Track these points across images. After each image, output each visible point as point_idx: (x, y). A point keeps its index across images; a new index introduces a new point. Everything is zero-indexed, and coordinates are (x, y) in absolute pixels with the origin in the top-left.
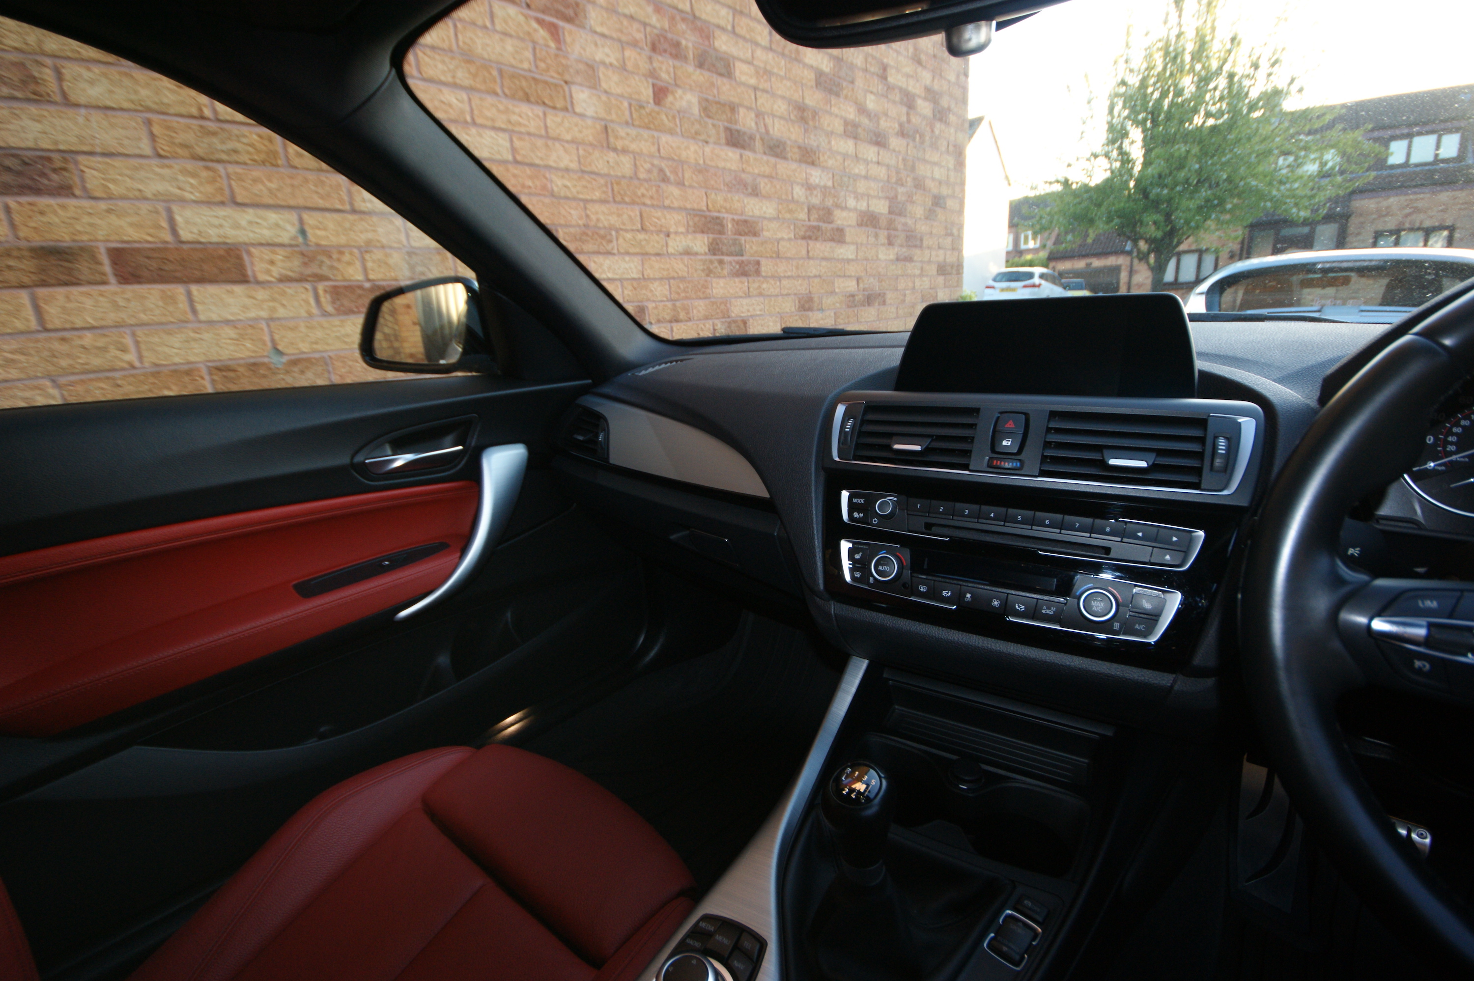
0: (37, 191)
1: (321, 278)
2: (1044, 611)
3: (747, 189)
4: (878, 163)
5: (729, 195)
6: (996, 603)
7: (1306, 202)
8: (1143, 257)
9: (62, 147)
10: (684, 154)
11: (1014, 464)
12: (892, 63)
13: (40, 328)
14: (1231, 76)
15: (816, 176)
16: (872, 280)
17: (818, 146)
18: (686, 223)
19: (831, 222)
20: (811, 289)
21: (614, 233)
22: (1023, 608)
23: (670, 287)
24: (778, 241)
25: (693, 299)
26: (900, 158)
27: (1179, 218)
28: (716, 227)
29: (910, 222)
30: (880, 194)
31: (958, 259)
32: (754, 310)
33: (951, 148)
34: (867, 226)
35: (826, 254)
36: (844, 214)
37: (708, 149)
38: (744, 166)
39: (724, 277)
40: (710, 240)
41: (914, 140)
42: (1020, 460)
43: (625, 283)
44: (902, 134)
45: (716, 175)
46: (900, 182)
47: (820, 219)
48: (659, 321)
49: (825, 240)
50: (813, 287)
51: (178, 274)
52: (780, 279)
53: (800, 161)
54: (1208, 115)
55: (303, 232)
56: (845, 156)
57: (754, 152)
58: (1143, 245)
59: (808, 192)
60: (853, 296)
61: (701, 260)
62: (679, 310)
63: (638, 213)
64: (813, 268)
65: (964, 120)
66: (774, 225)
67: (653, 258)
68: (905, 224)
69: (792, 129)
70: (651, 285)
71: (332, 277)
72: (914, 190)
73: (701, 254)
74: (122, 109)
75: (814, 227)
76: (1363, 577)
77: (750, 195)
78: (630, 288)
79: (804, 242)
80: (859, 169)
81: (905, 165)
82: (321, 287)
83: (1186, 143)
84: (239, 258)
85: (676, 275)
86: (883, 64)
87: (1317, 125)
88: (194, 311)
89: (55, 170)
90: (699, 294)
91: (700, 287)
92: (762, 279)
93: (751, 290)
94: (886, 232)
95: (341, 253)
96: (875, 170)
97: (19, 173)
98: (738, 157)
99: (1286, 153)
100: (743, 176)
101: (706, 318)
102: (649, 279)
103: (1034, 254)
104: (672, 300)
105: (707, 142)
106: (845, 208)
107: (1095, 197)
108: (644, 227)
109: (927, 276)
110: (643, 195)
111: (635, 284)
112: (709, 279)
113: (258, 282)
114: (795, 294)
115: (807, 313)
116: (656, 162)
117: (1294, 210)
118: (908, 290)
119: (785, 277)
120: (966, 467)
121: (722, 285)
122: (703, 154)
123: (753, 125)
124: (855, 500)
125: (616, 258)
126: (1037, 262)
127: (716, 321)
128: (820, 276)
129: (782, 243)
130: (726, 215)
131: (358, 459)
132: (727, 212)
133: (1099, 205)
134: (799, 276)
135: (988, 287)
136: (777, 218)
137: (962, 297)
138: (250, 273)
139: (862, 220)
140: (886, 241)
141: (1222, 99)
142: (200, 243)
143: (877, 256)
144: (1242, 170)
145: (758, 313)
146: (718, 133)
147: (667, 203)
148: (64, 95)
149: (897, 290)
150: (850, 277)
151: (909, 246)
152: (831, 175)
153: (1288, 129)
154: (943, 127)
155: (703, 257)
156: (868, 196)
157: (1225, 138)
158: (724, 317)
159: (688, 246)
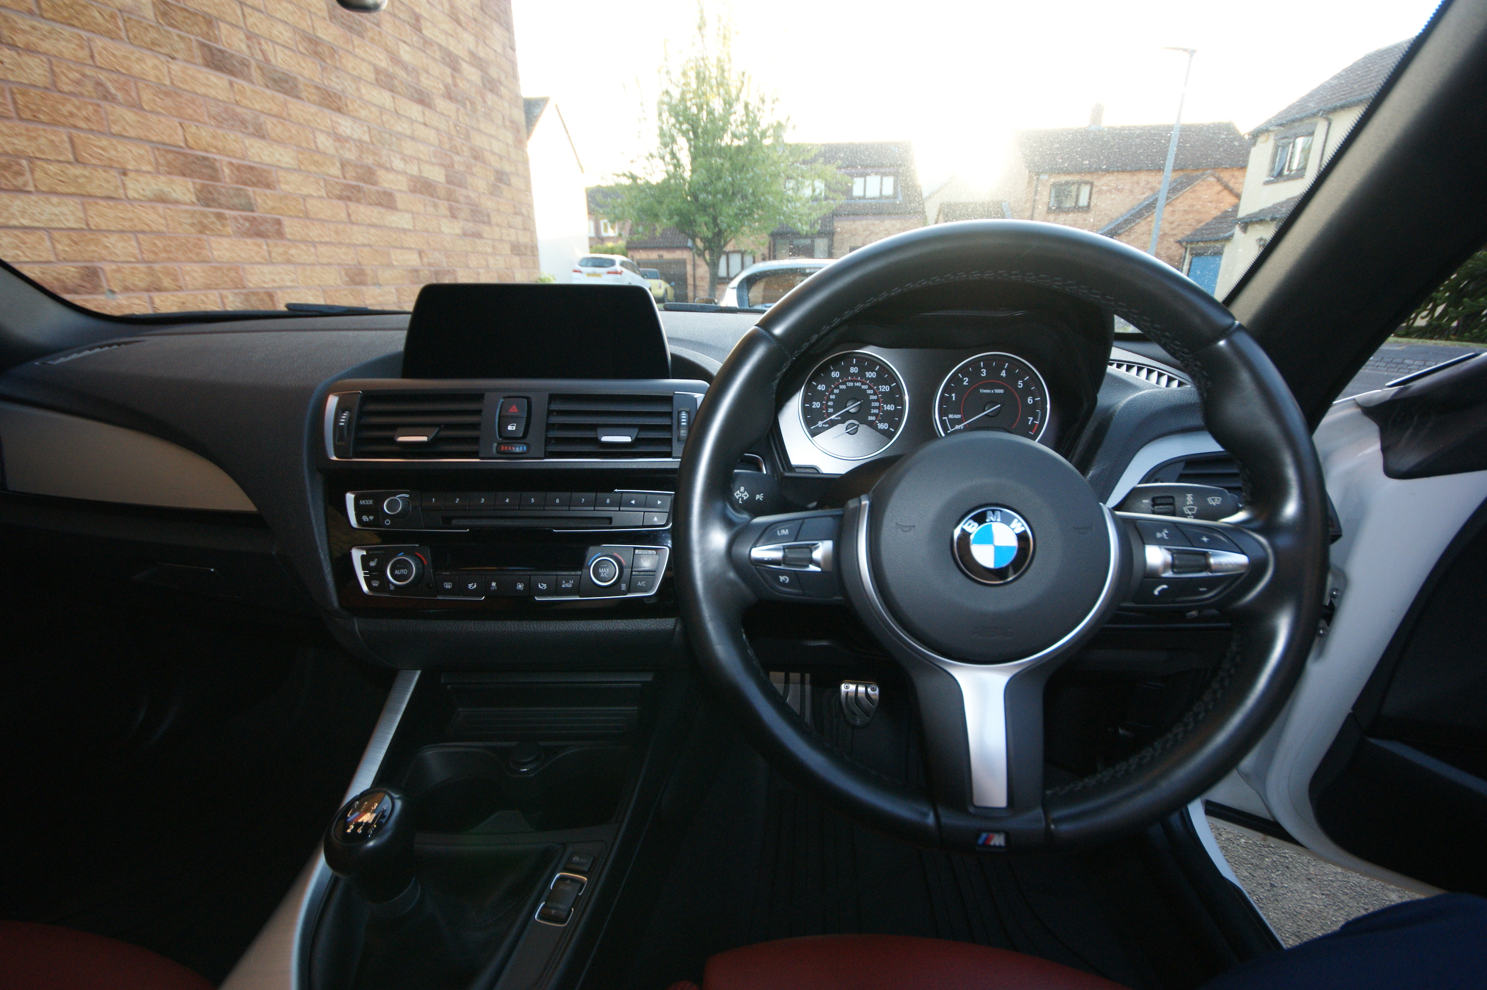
2: (563, 586)
3: (246, 128)
4: (425, 125)
5: (220, 132)
6: (520, 586)
7: (805, 218)
8: (701, 254)
10: (136, 68)
11: (521, 448)
12: (425, 15)
14: (746, 106)
15: (346, 126)
16: (437, 254)
17: (343, 91)
18: (152, 159)
19: (375, 184)
20: (361, 259)
21: (24, 162)
22: (545, 586)
23: (139, 243)
24: (305, 198)
25: (182, 261)
26: (451, 124)
27: (723, 221)
28: (204, 171)
29: (473, 195)
30: (433, 160)
31: (532, 241)
32: (282, 280)
33: (508, 123)
34: (422, 193)
35: (375, 221)
36: (391, 176)
37: (175, 67)
38: (238, 98)
39: (228, 236)
40: (198, 187)
41: (464, 106)
42: (526, 444)
43: (56, 234)
44: (449, 96)
45: (193, 102)
46: (455, 150)
47: (358, 178)
48: (126, 289)
49: (370, 204)
50: (362, 257)
52: (314, 244)
53: (321, 104)
54: (734, 136)
56: (382, 109)
57: (251, 82)
58: (700, 244)
59: (338, 144)
60: (417, 271)
61: (187, 211)
62: (160, 275)
63: (66, 139)
64: (359, 235)
65: (518, 96)
66: (295, 178)
67: (102, 202)
68: (468, 197)
69: (303, 64)
70: (104, 240)
72: (473, 161)
73: (185, 204)
75: (353, 187)
76: (746, 516)
77: (253, 135)
78: (66, 241)
79: (341, 203)
80: (402, 127)
81: (457, 131)
83: (720, 157)
85: (146, 228)
86: (414, 13)
87: (808, 158)
90: (190, 255)
91: (190, 246)
92: (288, 243)
93: (273, 255)
94: (446, 203)
96: (421, 132)
98: (227, 84)
99: (789, 178)
100: (238, 110)
101: (208, 287)
102: (99, 230)
103: (614, 242)
104: (144, 261)
105: (173, 58)
106: (390, 170)
107: (657, 194)
108: (80, 159)
109: (501, 255)
110: (72, 114)
111: (74, 235)
112: (204, 237)
114: (339, 264)
115: (359, 287)
116: (88, 71)
117: (799, 224)
118: (481, 268)
119: (321, 242)
120: (475, 455)
121: (227, 246)
122: (169, 72)
123: (244, 47)
124: (362, 502)
125: (34, 198)
126: (617, 250)
127: (225, 292)
128: (369, 246)
129: (309, 200)
130: (217, 157)
132: (219, 152)
133: (660, 203)
134: (341, 243)
135: (575, 271)
136: (298, 170)
137: (540, 279)
139: (415, 187)
140: (448, 213)
141: (742, 123)
143: (440, 229)
144: (761, 189)
145: (289, 284)
146: (190, 49)
147: (116, 129)
149: (468, 267)
150: (409, 249)
151: (475, 221)
152: (366, 129)
153: (787, 158)
154: (495, 98)
155: (190, 208)
156: (419, 159)
157: (747, 158)
158: (237, 288)
159: (162, 191)
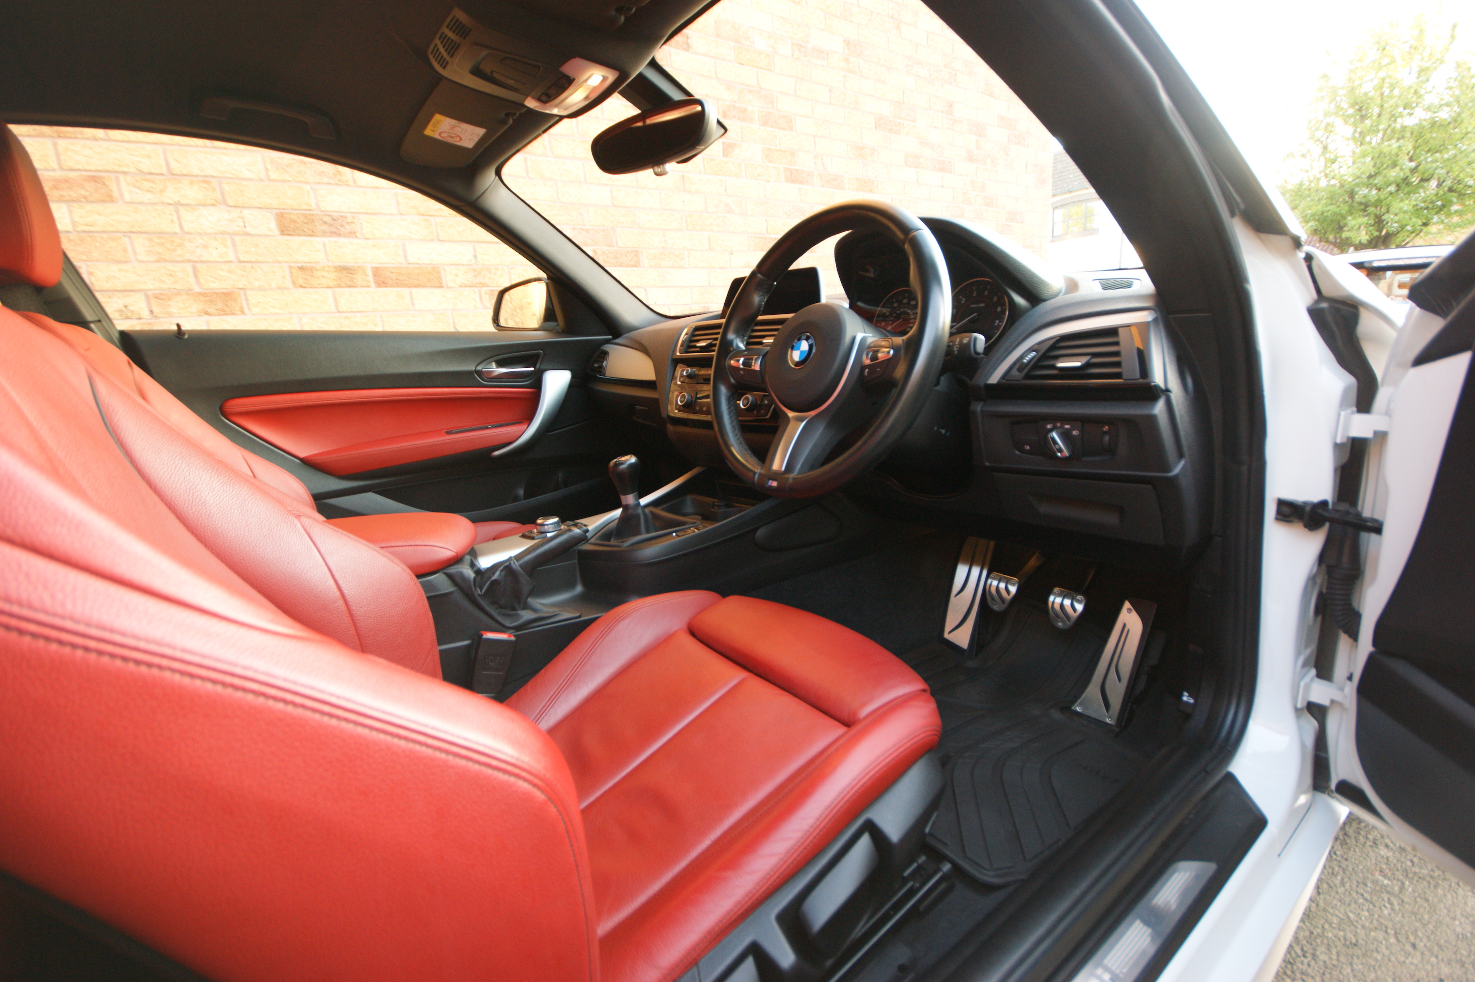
0: (339, 235)
1: (484, 285)
9: (352, 211)
10: (747, 192)
13: (336, 311)
37: (769, 186)
38: (802, 197)
45: (775, 206)
51: (406, 282)
55: (475, 257)
57: (812, 185)
63: (707, 238)
69: (850, 166)
71: (491, 285)
74: (383, 188)
82: (483, 290)
84: (439, 272)
88: (413, 304)
89: (348, 223)
95: (497, 269)
97: (331, 225)
98: (797, 190)
105: (768, 181)
110: (711, 224)
113: (448, 288)
116: (723, 199)
122: (765, 190)
123: (812, 165)
131: (479, 368)
138: (444, 282)
142: (419, 264)
146: (779, 174)
147: (731, 229)
148: (355, 181)
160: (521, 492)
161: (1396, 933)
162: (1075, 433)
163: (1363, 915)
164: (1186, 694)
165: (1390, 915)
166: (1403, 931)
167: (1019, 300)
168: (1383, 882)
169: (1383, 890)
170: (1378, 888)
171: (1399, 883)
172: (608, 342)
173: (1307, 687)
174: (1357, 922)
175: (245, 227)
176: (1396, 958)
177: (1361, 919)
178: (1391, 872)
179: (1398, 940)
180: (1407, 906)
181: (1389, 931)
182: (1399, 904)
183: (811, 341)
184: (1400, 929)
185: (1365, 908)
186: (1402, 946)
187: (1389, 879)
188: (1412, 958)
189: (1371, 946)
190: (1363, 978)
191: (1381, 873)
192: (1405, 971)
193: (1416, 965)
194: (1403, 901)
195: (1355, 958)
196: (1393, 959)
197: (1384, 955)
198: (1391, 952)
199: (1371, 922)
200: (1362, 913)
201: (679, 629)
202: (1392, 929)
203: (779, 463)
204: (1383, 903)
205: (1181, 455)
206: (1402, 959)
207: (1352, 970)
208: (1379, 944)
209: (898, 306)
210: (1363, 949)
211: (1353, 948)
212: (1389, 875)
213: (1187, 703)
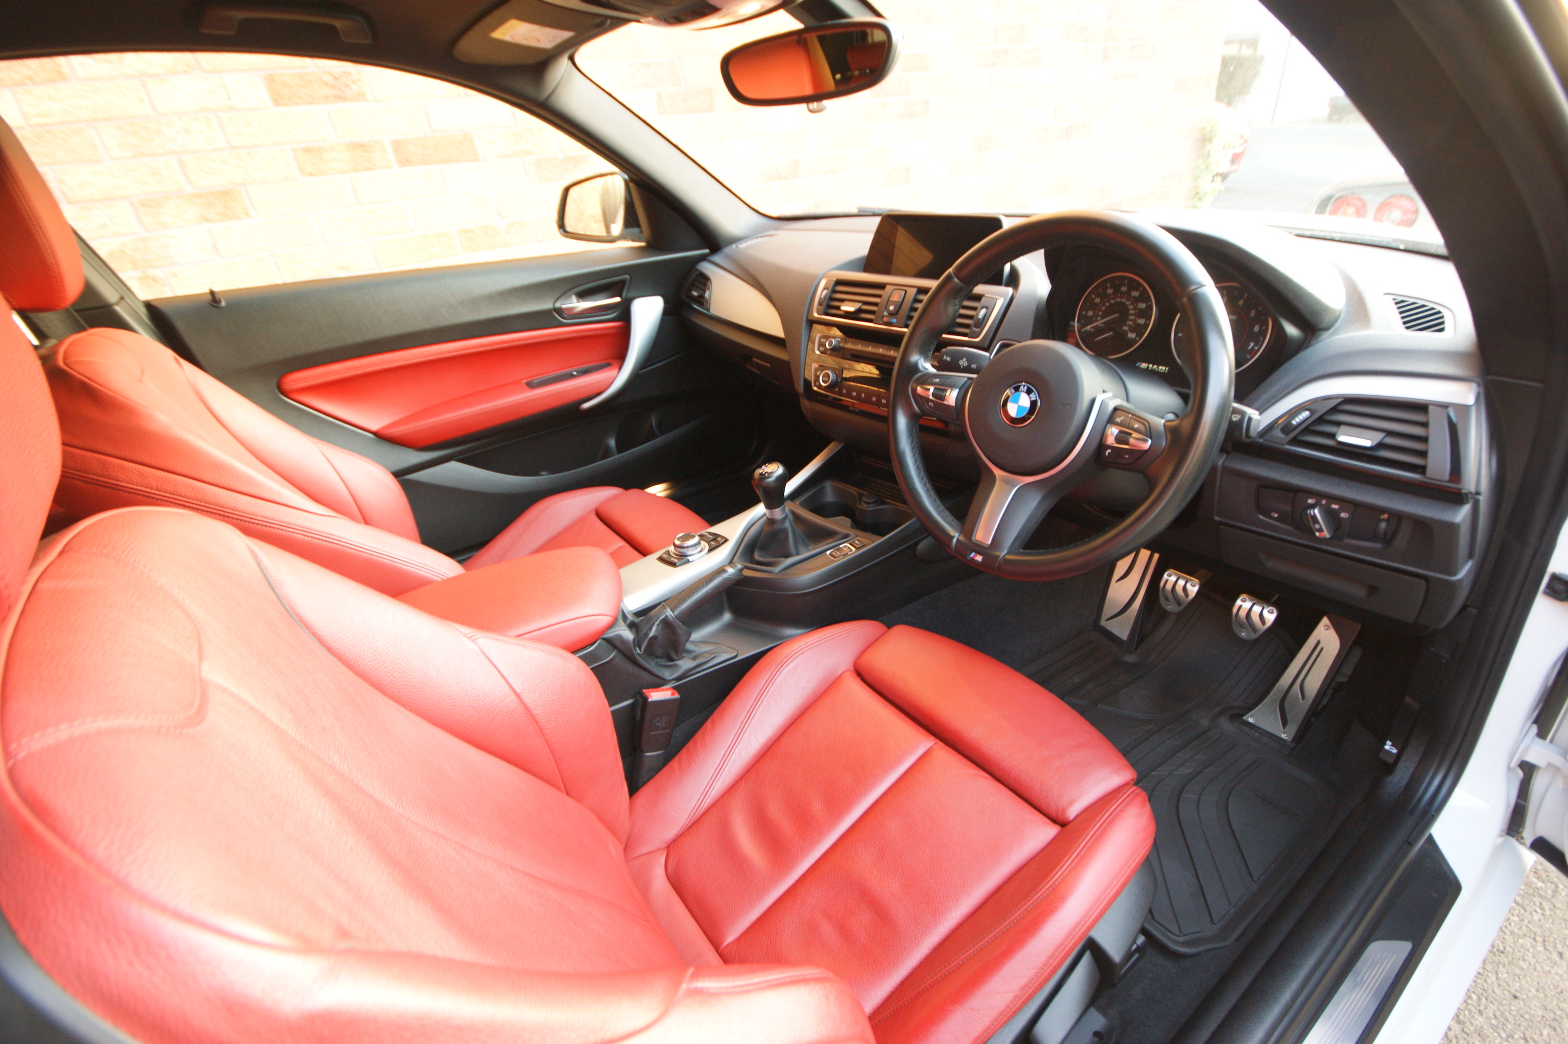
0: (344, 99)
6: (874, 399)
11: (894, 320)
42: (896, 318)
51: (434, 158)
84: (472, 141)
89: (353, 82)
120: (873, 321)
124: (822, 340)
131: (558, 305)
142: (447, 133)
160: (612, 443)
161: (1544, 941)
162: (1343, 515)
163: (1513, 921)
164: (1389, 743)
165: (1540, 920)
166: (1552, 939)
167: (1291, 330)
168: (1536, 884)
169: (1536, 894)
170: (1531, 891)
171: (1553, 886)
172: (703, 258)
173: (1527, 749)
174: (1506, 927)
175: (230, 99)
176: (1542, 968)
177: (1510, 924)
178: (1546, 874)
179: (1545, 949)
180: (1558, 912)
181: (1538, 938)
182: (1550, 909)
183: (1033, 396)
184: (1549, 937)
185: (1516, 913)
186: (1549, 955)
187: (1543, 882)
188: (1558, 967)
189: (1518, 954)
190: (1507, 987)
191: (1536, 875)
192: (1549, 981)
193: (1561, 976)
194: (1554, 906)
195: (1501, 966)
196: (1539, 968)
197: (1530, 964)
198: (1537, 961)
199: (1520, 929)
200: (1512, 918)
201: (847, 671)
202: (1540, 936)
203: (984, 533)
204: (1534, 907)
205: (1471, 556)
206: (1547, 968)
207: (1497, 979)
208: (1526, 952)
209: (1113, 293)
210: (1510, 957)
211: (1500, 956)
212: (1544, 876)
213: (1388, 752)
